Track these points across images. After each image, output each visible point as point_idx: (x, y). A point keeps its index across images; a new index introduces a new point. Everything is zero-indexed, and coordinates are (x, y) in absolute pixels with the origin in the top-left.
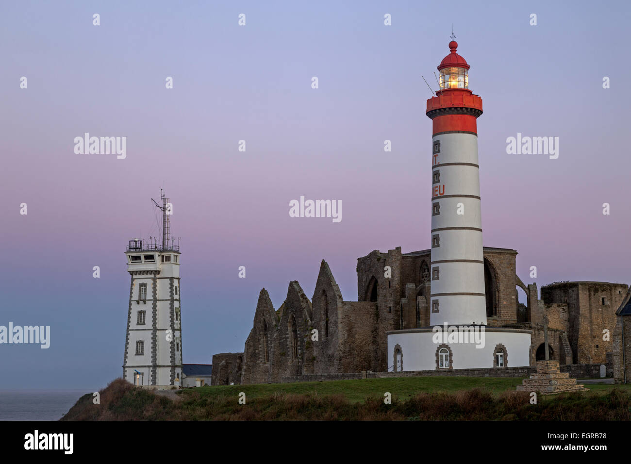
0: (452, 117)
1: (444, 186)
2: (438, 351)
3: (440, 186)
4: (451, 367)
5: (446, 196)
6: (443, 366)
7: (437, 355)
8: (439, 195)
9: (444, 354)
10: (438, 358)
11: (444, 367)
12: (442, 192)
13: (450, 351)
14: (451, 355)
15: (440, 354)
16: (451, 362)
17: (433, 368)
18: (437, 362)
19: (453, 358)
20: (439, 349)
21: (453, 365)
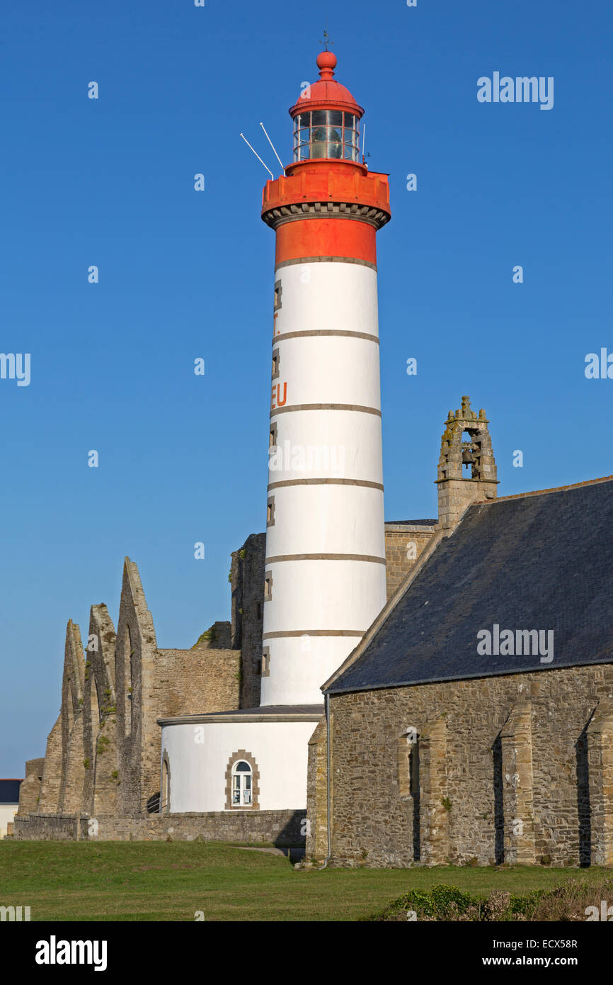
0: (306, 224)
1: (285, 384)
2: (229, 767)
3: (279, 385)
4: (256, 804)
5: (289, 409)
6: (239, 801)
7: (228, 776)
8: (277, 407)
9: (242, 774)
10: (229, 783)
11: (242, 804)
12: (281, 400)
13: (256, 766)
14: (257, 776)
15: (234, 772)
16: (256, 792)
17: (218, 805)
18: (228, 791)
19: (260, 783)
20: (231, 761)
21: (260, 799)
